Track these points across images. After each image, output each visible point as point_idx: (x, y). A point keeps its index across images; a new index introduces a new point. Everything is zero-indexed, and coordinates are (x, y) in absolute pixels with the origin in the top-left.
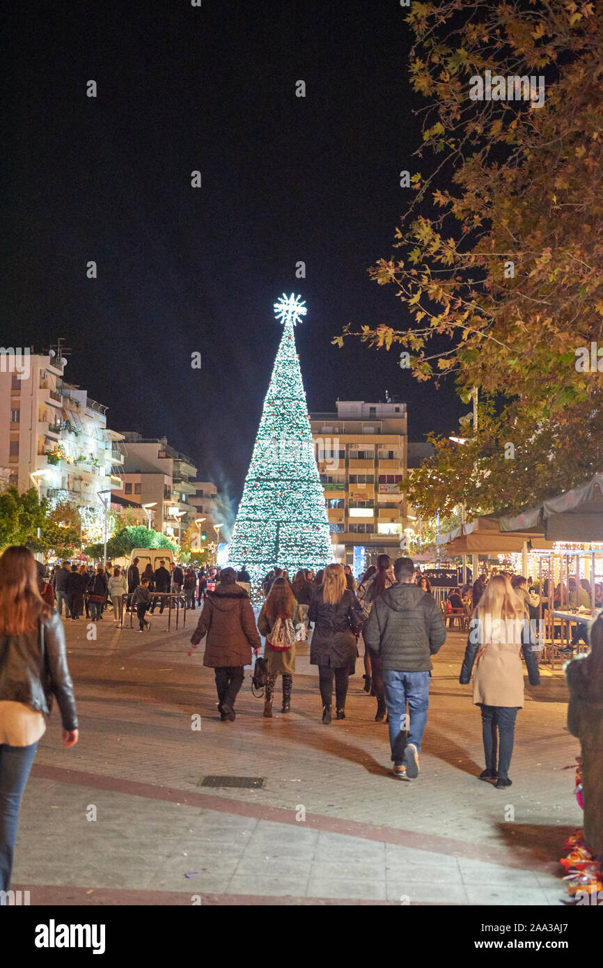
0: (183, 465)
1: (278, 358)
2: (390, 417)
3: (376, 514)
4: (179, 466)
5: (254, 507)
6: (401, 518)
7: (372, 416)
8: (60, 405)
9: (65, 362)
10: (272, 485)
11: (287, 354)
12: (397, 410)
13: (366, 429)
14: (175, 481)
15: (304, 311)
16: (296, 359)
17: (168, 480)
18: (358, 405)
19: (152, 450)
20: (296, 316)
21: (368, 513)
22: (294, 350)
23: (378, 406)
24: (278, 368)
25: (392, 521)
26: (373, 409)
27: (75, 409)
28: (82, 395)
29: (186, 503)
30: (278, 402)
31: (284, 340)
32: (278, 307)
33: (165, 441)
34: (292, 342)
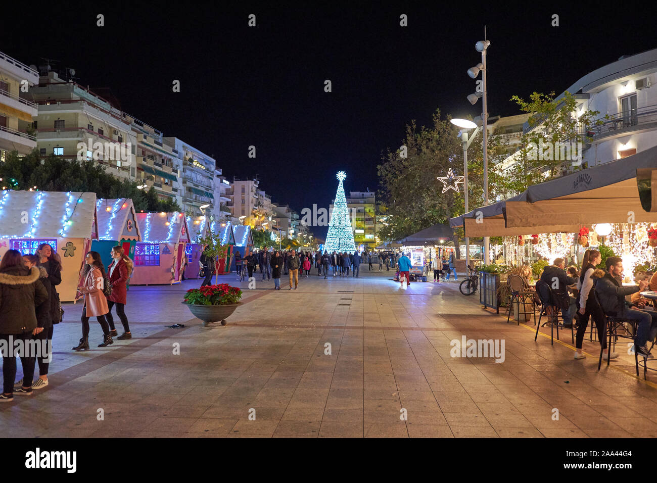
0: (295, 215)
1: (338, 190)
2: (370, 197)
3: (365, 232)
4: (293, 215)
5: (332, 234)
6: (373, 233)
7: (363, 197)
8: (257, 197)
9: (258, 182)
10: (337, 227)
11: (341, 189)
12: (372, 194)
13: (360, 202)
14: (292, 221)
15: (345, 176)
16: (343, 191)
17: (290, 220)
18: (358, 193)
19: (284, 210)
20: (343, 178)
21: (362, 231)
22: (343, 188)
23: (365, 193)
24: (338, 193)
25: (370, 234)
26: (363, 195)
27: (261, 198)
28: (263, 193)
29: (296, 228)
30: (338, 203)
31: (340, 185)
32: (338, 175)
33: (288, 206)
34: (342, 186)
